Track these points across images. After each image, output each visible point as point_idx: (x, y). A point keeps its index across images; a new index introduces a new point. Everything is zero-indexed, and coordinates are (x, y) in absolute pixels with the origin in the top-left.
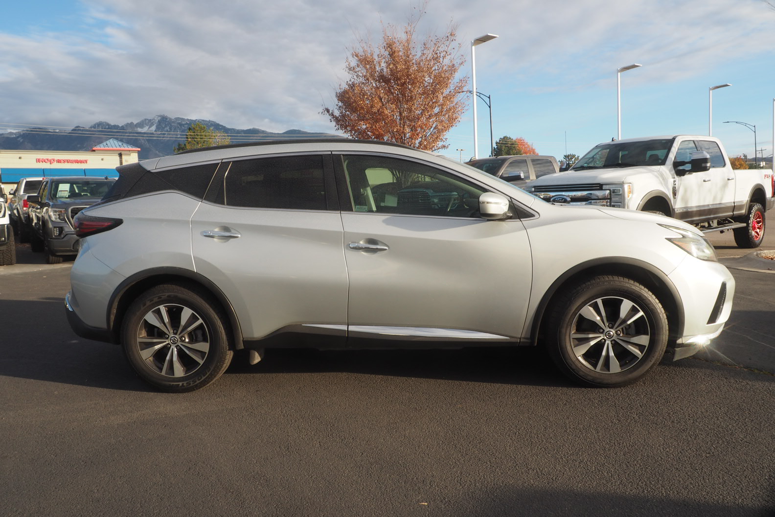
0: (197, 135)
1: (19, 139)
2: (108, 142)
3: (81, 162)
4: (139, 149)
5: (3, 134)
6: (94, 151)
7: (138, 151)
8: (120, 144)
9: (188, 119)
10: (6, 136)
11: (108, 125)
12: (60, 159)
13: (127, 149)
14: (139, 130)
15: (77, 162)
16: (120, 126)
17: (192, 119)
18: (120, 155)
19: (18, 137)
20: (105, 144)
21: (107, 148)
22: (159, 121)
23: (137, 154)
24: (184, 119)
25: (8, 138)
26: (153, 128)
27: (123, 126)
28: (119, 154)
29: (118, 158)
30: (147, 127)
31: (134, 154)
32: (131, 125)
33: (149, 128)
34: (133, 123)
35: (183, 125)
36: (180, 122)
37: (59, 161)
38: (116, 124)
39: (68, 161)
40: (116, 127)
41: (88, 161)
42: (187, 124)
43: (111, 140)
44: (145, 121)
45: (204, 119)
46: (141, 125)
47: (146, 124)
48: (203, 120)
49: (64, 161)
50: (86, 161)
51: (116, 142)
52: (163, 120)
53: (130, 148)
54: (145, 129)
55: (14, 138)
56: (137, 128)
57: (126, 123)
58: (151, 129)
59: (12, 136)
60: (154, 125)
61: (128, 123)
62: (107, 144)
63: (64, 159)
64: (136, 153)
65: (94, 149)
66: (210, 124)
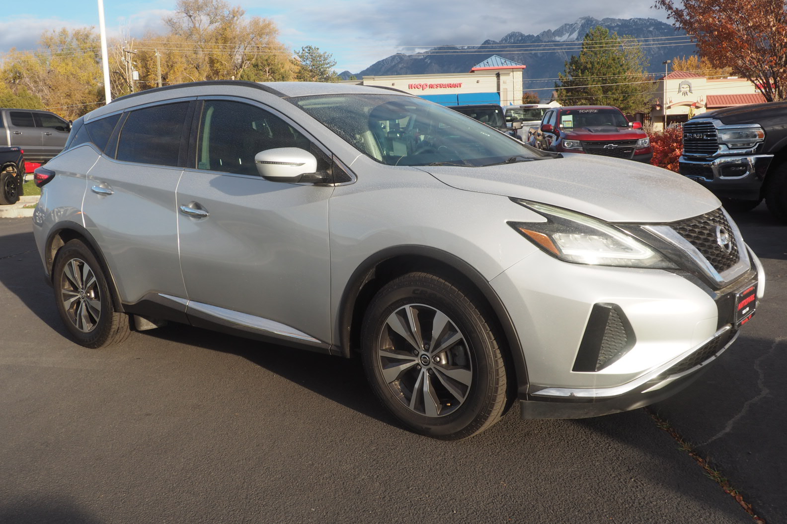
0: (596, 43)
1: (426, 61)
2: (489, 60)
3: (455, 86)
4: (525, 67)
5: (411, 55)
6: (473, 71)
7: (523, 68)
8: (503, 61)
9: (619, 19)
10: (414, 57)
11: (522, 35)
12: (433, 83)
13: (510, 66)
14: (557, 39)
15: (450, 86)
16: (535, 35)
17: (625, 18)
18: (498, 75)
19: (425, 58)
20: (485, 62)
21: (487, 67)
22: (581, 25)
23: (521, 73)
24: (614, 19)
25: (416, 59)
26: (575, 35)
27: (538, 36)
28: (496, 74)
29: (495, 79)
30: (567, 35)
31: (519, 73)
32: (548, 33)
33: (569, 36)
34: (551, 31)
35: (613, 27)
36: (609, 24)
37: (431, 86)
38: (531, 34)
39: (441, 86)
40: (530, 37)
41: (462, 85)
42: (618, 25)
43: (493, 58)
44: (566, 27)
45: (642, 18)
46: (559, 32)
47: (566, 31)
48: (640, 19)
49: (437, 86)
50: (460, 85)
51: (498, 59)
52: (588, 24)
53: (514, 66)
54: (564, 38)
55: (422, 59)
56: (555, 37)
57: (542, 31)
58: (571, 37)
59: (420, 58)
60: (575, 31)
61: (544, 32)
62: (488, 63)
63: (436, 83)
64: (520, 71)
65: (473, 69)
66: (648, 23)
